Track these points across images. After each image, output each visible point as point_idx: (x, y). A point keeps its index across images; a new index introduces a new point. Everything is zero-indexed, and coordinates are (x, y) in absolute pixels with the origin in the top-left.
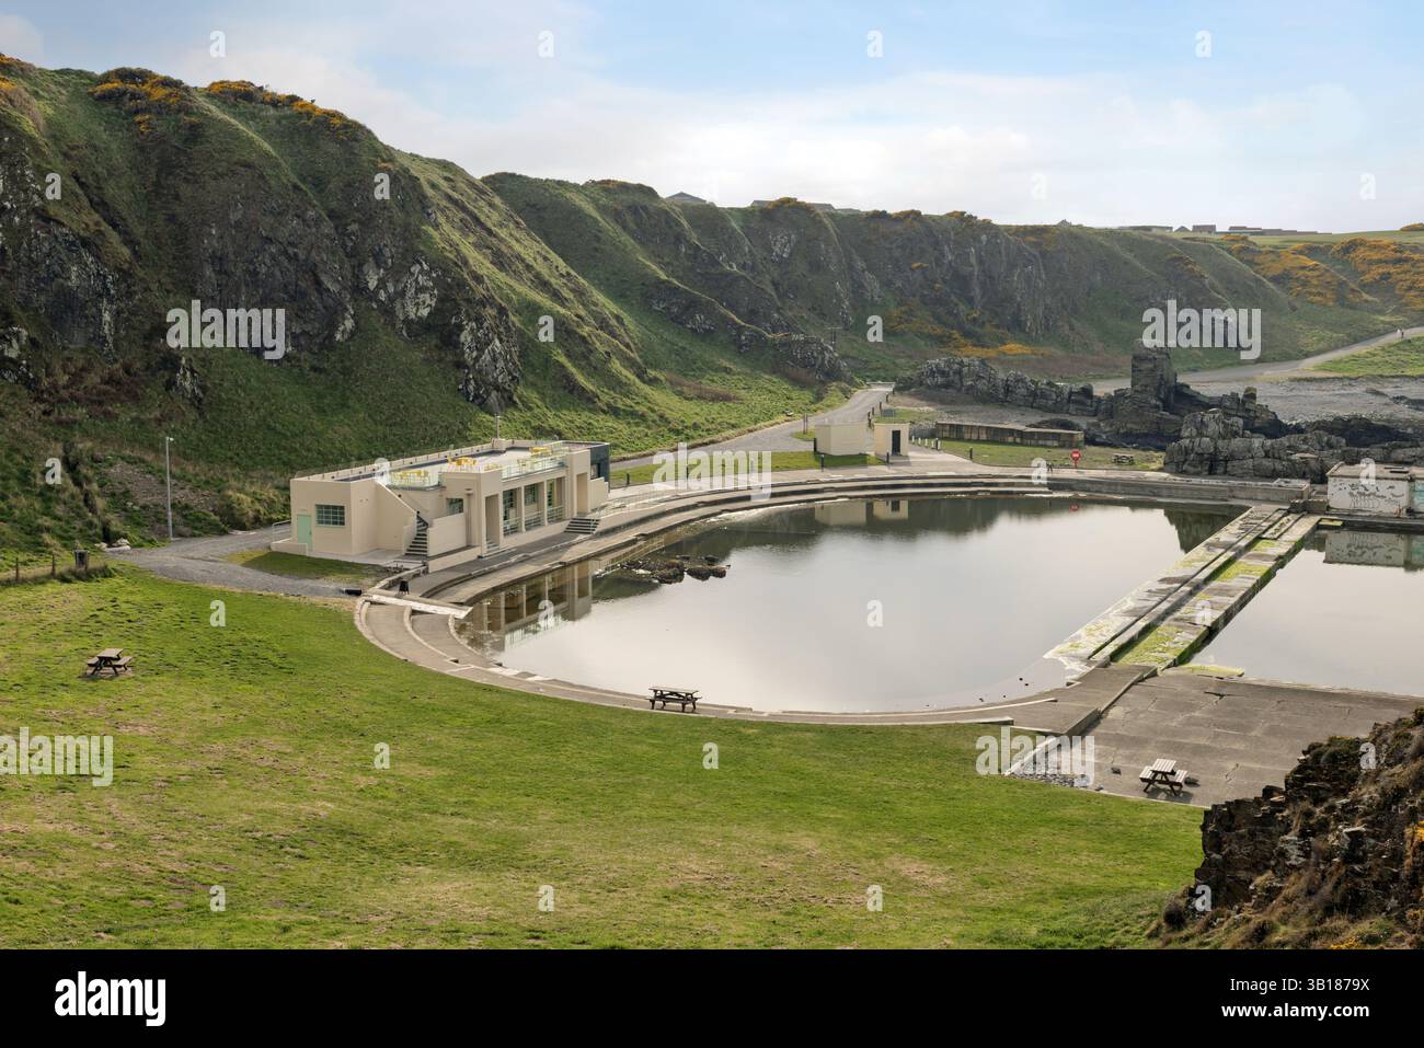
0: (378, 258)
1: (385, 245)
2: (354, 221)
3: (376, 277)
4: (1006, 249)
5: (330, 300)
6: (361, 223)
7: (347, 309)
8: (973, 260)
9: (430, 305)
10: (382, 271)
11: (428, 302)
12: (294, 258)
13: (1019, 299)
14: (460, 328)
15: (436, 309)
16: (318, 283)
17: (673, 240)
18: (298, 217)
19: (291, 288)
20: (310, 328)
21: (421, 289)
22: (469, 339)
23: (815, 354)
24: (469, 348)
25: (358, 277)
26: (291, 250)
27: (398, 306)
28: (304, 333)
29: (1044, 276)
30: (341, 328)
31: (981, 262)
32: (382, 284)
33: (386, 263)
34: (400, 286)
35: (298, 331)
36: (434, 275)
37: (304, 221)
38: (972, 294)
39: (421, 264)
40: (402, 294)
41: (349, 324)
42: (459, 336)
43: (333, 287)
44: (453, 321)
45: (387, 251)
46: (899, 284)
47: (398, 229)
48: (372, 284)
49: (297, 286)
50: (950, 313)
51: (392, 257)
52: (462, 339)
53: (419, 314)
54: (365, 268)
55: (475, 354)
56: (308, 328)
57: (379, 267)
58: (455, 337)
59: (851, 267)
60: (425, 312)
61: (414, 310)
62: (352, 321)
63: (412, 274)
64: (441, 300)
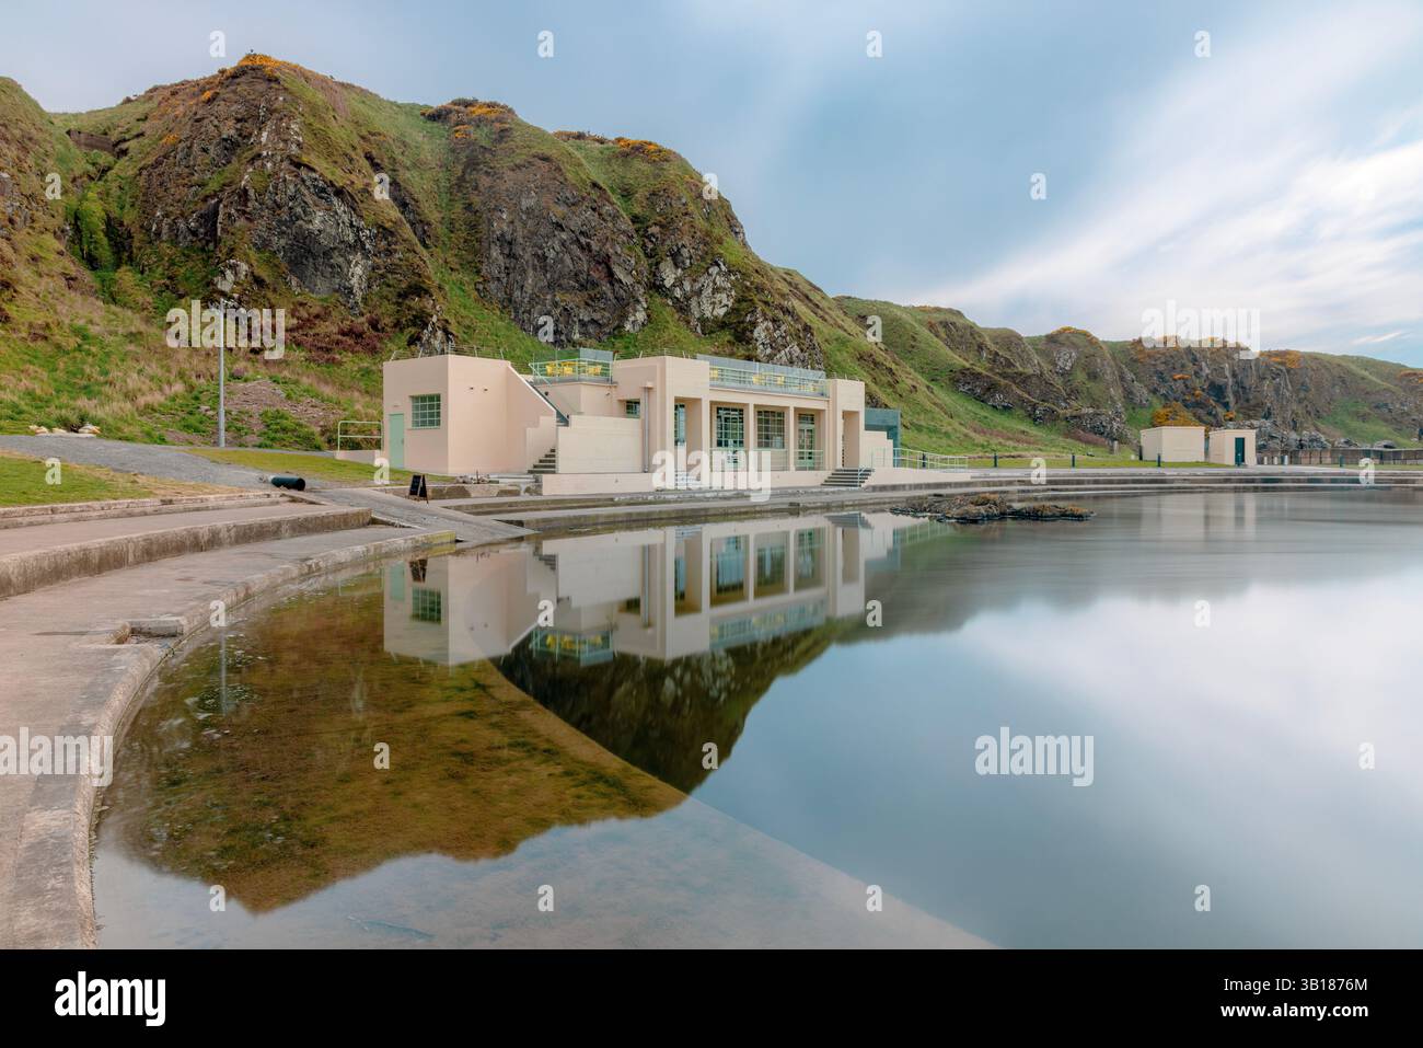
0: (675, 256)
1: (683, 246)
2: (655, 224)
3: (673, 276)
4: (1255, 365)
5: (622, 291)
6: (662, 226)
7: (638, 301)
8: (1227, 373)
9: (727, 306)
10: (680, 270)
11: (725, 302)
12: (586, 248)
13: (1269, 405)
14: (754, 324)
15: (733, 309)
16: (610, 274)
17: (976, 348)
18: (594, 210)
19: (582, 278)
20: (599, 317)
21: (716, 290)
22: (763, 335)
23: (1104, 424)
24: (763, 344)
25: (655, 275)
26: (583, 240)
27: (693, 303)
28: (593, 321)
29: (1290, 387)
30: (632, 319)
31: (1234, 375)
32: (679, 282)
33: (683, 263)
34: (697, 286)
35: (586, 319)
36: (733, 278)
37: (600, 214)
38: (1227, 400)
39: (719, 265)
40: (699, 292)
41: (641, 316)
42: (752, 332)
43: (627, 280)
44: (748, 318)
45: (685, 252)
46: (1163, 391)
47: (699, 233)
48: (668, 283)
49: (589, 275)
50: (1210, 414)
51: (691, 258)
52: (756, 335)
53: (715, 313)
54: (662, 266)
55: (769, 351)
56: (597, 316)
57: (676, 266)
58: (748, 333)
59: (1122, 378)
60: (721, 312)
61: (710, 308)
62: (644, 313)
63: (710, 275)
64: (738, 301)
